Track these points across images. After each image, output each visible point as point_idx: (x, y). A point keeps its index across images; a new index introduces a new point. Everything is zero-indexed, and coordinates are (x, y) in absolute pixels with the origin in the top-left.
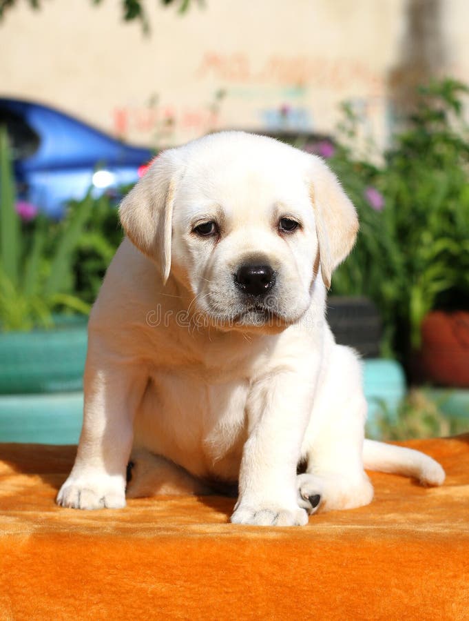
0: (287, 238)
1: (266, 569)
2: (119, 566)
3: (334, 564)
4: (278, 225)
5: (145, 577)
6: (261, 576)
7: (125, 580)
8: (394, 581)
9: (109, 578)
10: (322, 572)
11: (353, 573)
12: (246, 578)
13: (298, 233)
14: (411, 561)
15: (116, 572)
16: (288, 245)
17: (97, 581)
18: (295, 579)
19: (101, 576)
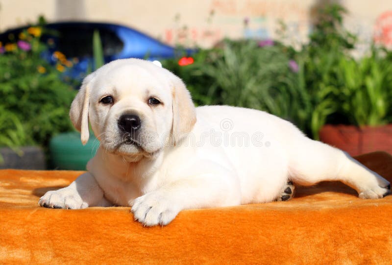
0: (153, 107)
1: (191, 226)
2: (111, 225)
3: (228, 222)
4: (148, 101)
5: (124, 230)
6: (188, 229)
7: (114, 232)
8: (260, 232)
9: (105, 231)
10: (221, 227)
11: (238, 227)
12: (180, 231)
13: (160, 106)
14: (270, 221)
15: (109, 227)
16: (152, 111)
17: (99, 233)
18: (206, 231)
19: (101, 230)
